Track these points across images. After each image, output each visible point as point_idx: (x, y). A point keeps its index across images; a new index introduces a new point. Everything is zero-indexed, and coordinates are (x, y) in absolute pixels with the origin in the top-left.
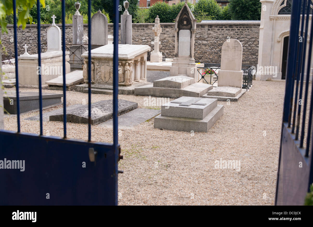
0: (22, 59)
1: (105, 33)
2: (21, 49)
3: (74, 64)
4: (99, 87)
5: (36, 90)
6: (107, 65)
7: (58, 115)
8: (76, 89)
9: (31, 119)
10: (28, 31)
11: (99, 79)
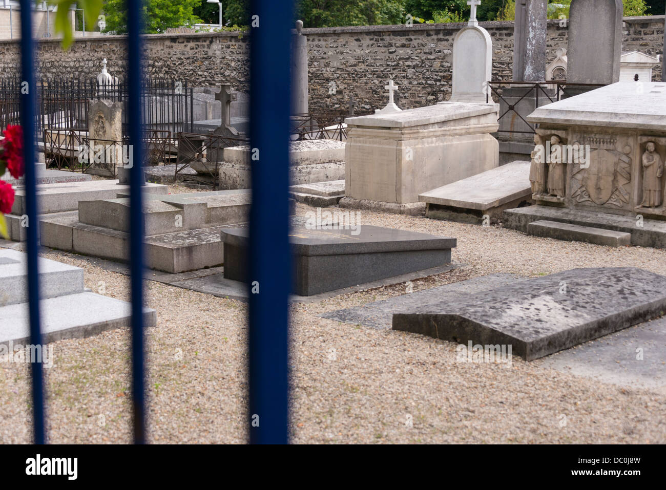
0: (358, 126)
1: (613, 45)
2: (383, 93)
3: (512, 141)
4: (579, 219)
5: (391, 216)
6: (606, 150)
7: (418, 315)
8: (507, 220)
9: (341, 315)
10: (404, 42)
11: (579, 192)
